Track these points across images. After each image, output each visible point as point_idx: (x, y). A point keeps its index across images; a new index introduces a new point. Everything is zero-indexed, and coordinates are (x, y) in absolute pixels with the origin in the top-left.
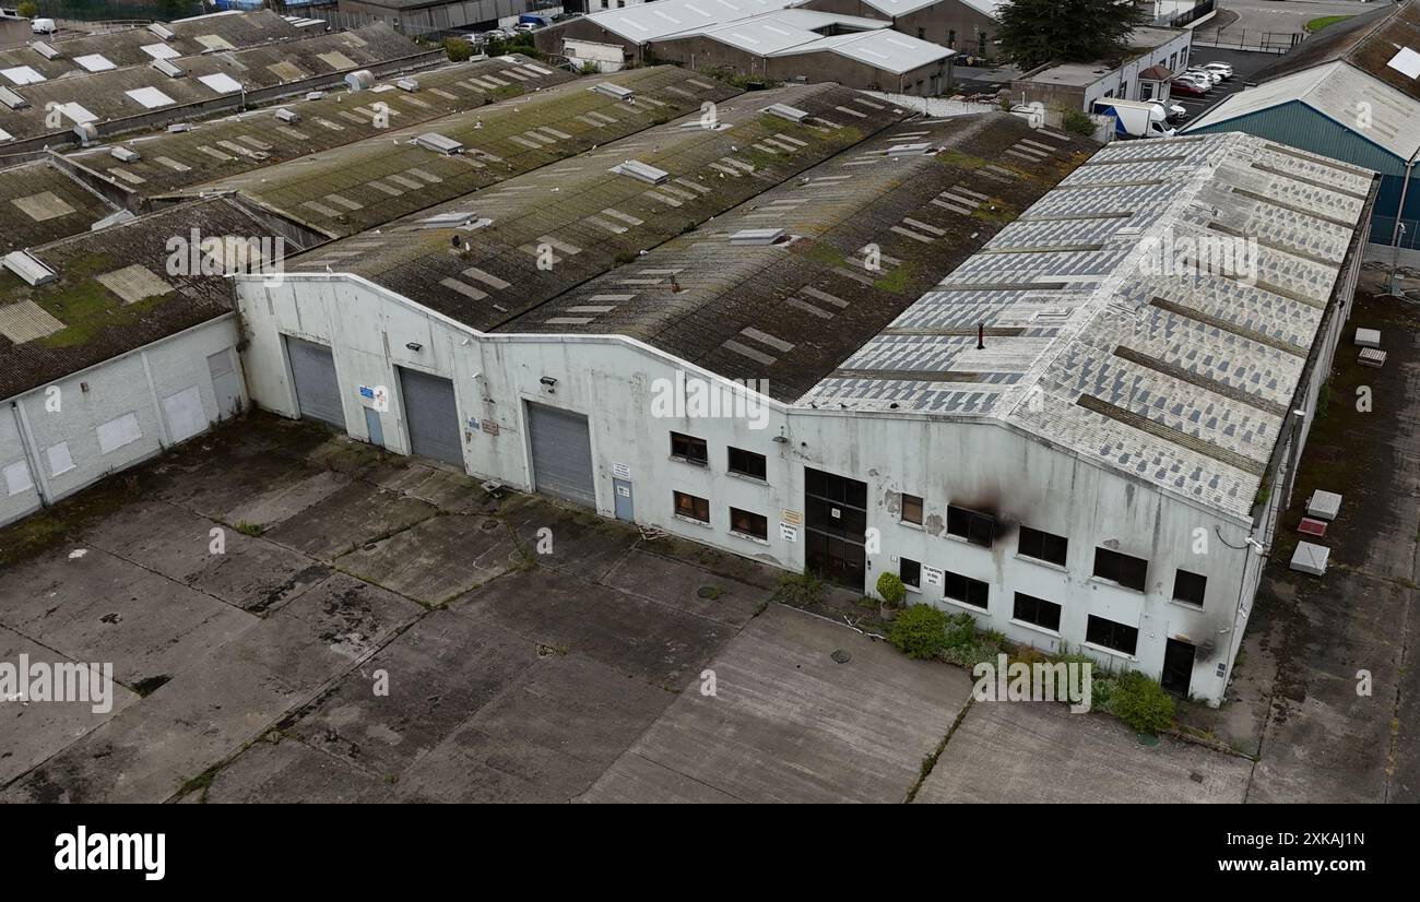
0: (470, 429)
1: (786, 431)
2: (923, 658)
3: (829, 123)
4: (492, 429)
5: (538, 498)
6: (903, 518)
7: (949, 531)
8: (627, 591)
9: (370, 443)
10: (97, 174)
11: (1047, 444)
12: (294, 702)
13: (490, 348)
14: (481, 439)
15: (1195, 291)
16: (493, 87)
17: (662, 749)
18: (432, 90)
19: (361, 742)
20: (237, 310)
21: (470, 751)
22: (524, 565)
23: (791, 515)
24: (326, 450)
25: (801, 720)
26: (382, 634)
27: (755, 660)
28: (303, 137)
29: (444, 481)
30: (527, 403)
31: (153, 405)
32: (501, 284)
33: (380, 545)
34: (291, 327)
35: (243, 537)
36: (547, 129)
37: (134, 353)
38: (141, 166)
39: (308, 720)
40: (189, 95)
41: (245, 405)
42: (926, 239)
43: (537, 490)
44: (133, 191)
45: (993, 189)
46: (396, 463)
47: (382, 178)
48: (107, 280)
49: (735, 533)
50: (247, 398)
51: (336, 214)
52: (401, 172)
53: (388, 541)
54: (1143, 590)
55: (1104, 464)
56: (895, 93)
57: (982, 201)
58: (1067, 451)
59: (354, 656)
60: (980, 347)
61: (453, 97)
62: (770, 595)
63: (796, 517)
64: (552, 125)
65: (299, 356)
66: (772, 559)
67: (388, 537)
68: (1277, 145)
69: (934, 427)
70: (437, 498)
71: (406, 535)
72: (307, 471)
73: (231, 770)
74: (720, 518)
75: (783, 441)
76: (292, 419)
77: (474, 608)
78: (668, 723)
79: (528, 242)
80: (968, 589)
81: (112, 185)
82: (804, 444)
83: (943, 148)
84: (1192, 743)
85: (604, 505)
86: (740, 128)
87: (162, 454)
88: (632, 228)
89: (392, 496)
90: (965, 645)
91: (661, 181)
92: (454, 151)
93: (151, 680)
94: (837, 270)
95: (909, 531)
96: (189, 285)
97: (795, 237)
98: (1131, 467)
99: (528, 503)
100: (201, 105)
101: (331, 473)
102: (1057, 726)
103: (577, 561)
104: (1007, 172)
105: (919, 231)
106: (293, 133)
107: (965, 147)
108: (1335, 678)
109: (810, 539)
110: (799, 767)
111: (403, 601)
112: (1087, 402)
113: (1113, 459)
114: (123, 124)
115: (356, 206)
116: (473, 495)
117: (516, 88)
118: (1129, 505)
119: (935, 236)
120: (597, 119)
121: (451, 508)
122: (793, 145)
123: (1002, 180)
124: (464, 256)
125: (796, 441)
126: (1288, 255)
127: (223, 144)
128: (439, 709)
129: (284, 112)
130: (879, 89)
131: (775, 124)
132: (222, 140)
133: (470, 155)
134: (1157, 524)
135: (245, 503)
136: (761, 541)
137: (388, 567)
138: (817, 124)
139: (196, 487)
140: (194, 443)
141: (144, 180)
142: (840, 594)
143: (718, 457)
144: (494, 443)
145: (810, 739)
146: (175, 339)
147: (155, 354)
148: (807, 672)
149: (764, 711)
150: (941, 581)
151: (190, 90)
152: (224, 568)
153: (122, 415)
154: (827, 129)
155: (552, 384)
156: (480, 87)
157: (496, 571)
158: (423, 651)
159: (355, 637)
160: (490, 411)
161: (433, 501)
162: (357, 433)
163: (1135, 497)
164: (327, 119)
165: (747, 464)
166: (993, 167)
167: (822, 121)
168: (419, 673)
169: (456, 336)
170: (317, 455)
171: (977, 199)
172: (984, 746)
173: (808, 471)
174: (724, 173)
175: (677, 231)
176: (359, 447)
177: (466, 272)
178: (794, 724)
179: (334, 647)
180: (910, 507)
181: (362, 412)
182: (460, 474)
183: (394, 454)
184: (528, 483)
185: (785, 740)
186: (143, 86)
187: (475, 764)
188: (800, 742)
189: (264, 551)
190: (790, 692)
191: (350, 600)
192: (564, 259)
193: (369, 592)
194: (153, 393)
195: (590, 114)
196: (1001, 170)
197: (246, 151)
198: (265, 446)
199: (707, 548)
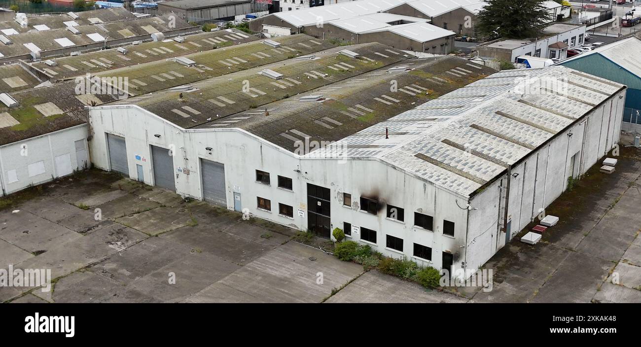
0: (179, 173)
1: (299, 167)
2: (346, 261)
3: (368, 59)
4: (187, 172)
5: (204, 203)
6: (344, 204)
7: (361, 209)
8: (232, 235)
9: (138, 181)
10: (38, 70)
11: (394, 167)
12: (92, 261)
13: (187, 135)
14: (183, 176)
15: (494, 123)
16: (220, 42)
17: (232, 282)
18: (191, 42)
19: (115, 274)
20: (89, 122)
21: (156, 279)
22: (192, 224)
23: (302, 205)
24: (121, 182)
25: (288, 276)
26: (130, 243)
27: (278, 258)
28: (128, 59)
29: (166, 196)
30: (201, 159)
31: (51, 159)
32: (196, 112)
33: (135, 215)
34: (110, 130)
35: (81, 210)
36: (236, 58)
37: (46, 136)
38: (57, 68)
39: (96, 266)
40: (81, 42)
41: (89, 165)
42: (389, 103)
43: (204, 200)
44: (52, 77)
45: (430, 86)
46: (149, 189)
47: (157, 74)
48: (38, 107)
49: (281, 215)
50: (90, 163)
51: (135, 87)
52: (166, 72)
53: (139, 214)
54: (432, 230)
55: (415, 175)
56: (418, 51)
57: (424, 90)
58: (401, 170)
59: (117, 249)
60: (387, 138)
61: (199, 46)
62: (290, 238)
63: (304, 206)
64: (239, 57)
65: (112, 142)
66: (295, 226)
67: (139, 213)
68: (578, 72)
69: (354, 162)
70: (162, 201)
71: (146, 213)
72: (111, 189)
73: (66, 278)
74: (275, 208)
75: (298, 171)
76: (107, 171)
77: (168, 237)
78: (236, 275)
79: (213, 98)
80: (369, 235)
81: (44, 74)
82: (306, 173)
83: (414, 69)
84: (447, 293)
85: (230, 205)
86: (324, 59)
87: (53, 181)
88: (260, 96)
89: (144, 199)
90: (363, 255)
91: (279, 78)
92: (191, 65)
93: (39, 251)
94: (342, 112)
95: (347, 209)
96: (70, 112)
97: (327, 99)
98: (425, 177)
99: (199, 204)
100: (86, 46)
101: (120, 191)
102: (393, 284)
103: (214, 224)
104: (442, 80)
105: (387, 100)
106: (124, 58)
107: (426, 70)
108: (520, 277)
109: (310, 215)
110: (283, 290)
111: (141, 233)
112: (419, 156)
113: (419, 174)
114: (52, 52)
115: (144, 84)
116: (177, 201)
117: (230, 42)
118: (425, 193)
119: (394, 102)
120: (261, 55)
121: (167, 205)
122: (347, 67)
123: (438, 83)
124: (184, 102)
125: (303, 172)
126: (551, 114)
127: (93, 61)
128: (147, 266)
129: (121, 49)
130: (412, 50)
131: (342, 58)
132: (93, 59)
133: (199, 67)
134: (435, 200)
135: (83, 199)
136: (291, 218)
137: (137, 222)
138: (363, 59)
139: (65, 192)
140: (66, 179)
141: (58, 74)
142: (321, 240)
143: (274, 180)
144: (188, 177)
145: (290, 282)
146: (63, 132)
147: (54, 137)
148: (297, 263)
149: (274, 273)
150: (359, 232)
151: (82, 40)
152: (72, 219)
153: (39, 162)
154: (367, 61)
155: (210, 150)
156: (213, 42)
157: (180, 226)
158: (145, 249)
159: (119, 243)
160: (186, 164)
161: (160, 202)
162: (133, 177)
163: (426, 189)
164: (139, 52)
165: (285, 183)
166: (436, 78)
167: (365, 58)
168: (142, 255)
169: (174, 130)
170: (115, 184)
171: (421, 90)
172: (360, 288)
173: (308, 184)
174: (310, 77)
175: (281, 98)
176: (134, 182)
177: (183, 107)
178: (286, 277)
179: (111, 246)
180: (347, 197)
181: (136, 167)
182: (174, 193)
183: (148, 185)
184: (200, 196)
185: (281, 282)
186: (62, 38)
187: (157, 282)
188: (286, 283)
189: (89, 214)
190: (288, 268)
191: (119, 232)
192: (226, 105)
193: (128, 229)
194: (52, 154)
195: (259, 53)
196: (439, 79)
197: (102, 64)
198: (94, 181)
199: (270, 222)
